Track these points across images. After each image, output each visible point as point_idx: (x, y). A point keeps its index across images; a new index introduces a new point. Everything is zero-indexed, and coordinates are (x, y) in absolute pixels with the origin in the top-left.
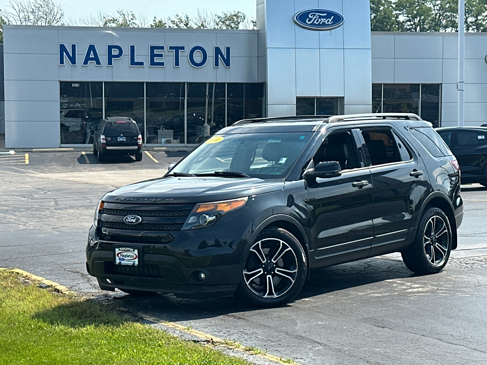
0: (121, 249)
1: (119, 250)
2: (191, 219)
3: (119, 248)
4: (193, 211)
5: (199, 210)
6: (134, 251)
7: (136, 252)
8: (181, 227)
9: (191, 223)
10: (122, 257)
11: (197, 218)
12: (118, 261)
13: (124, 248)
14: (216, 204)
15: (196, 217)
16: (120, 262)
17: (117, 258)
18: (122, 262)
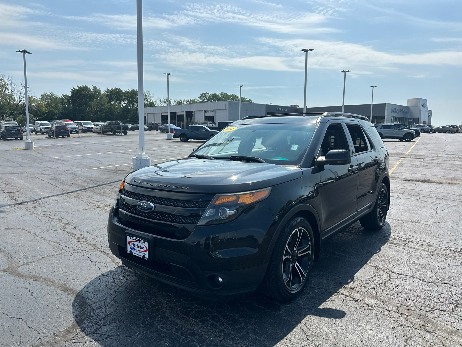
0: (131, 237)
1: (131, 238)
2: (208, 212)
3: (130, 236)
4: (211, 203)
5: (218, 203)
6: (144, 243)
7: (146, 244)
8: (198, 220)
9: (208, 217)
10: (133, 246)
11: (215, 211)
12: (129, 249)
13: (135, 238)
14: (238, 196)
15: (215, 209)
16: (131, 251)
17: (129, 247)
18: (133, 251)
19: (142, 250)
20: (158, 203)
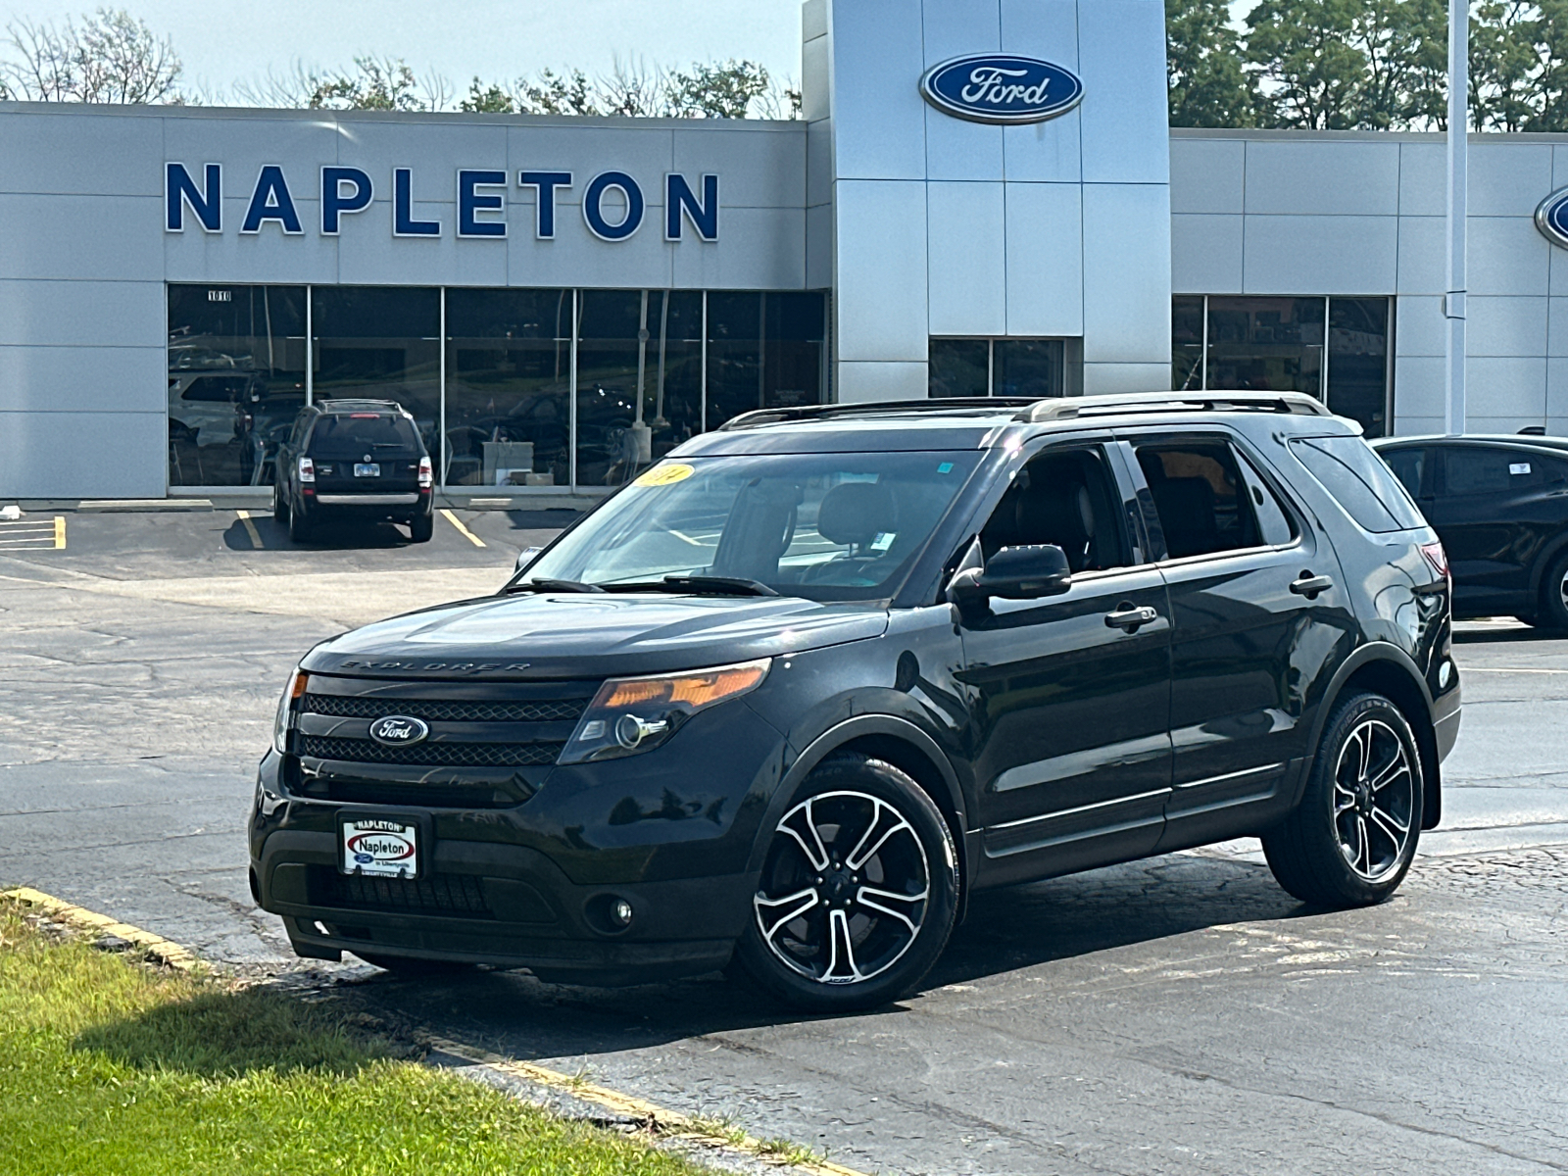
0: (360, 824)
1: (357, 828)
2: (589, 730)
3: (354, 822)
4: (593, 704)
5: (615, 701)
6: (403, 831)
7: (410, 834)
8: (556, 755)
9: (588, 743)
11: (607, 726)
12: (351, 863)
13: (371, 823)
14: (668, 682)
15: (604, 722)
16: (358, 867)
17: (349, 855)
18: (364, 866)
19: (397, 855)
20: (438, 719)
